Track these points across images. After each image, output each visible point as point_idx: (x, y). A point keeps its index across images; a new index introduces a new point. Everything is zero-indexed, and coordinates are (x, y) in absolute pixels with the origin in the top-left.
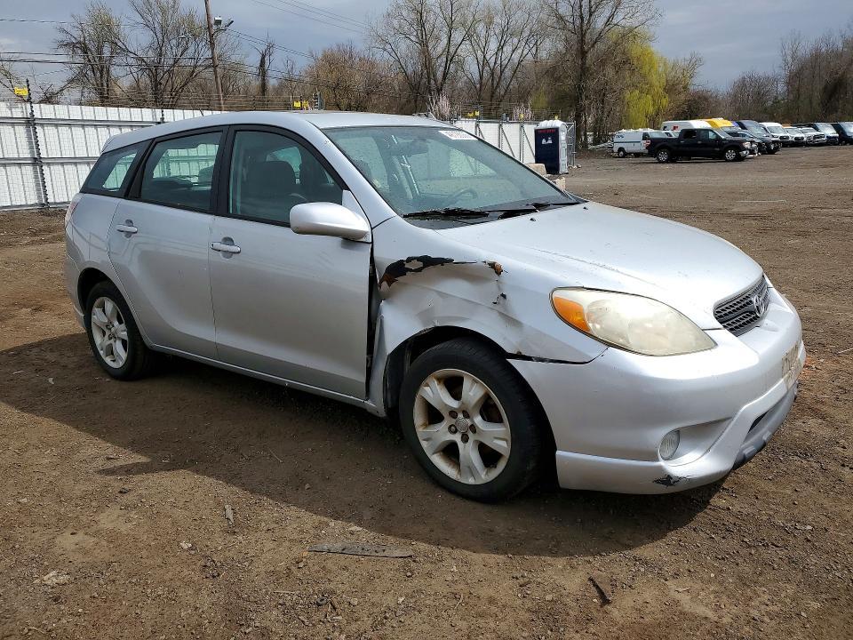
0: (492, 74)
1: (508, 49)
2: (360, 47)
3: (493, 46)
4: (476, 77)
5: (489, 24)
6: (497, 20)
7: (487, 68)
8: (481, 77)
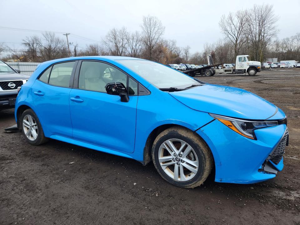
0: (134, 51)
1: (138, 45)
2: (100, 44)
3: (134, 44)
4: (130, 52)
5: (133, 39)
6: (135, 37)
7: (133, 50)
8: (132, 52)
